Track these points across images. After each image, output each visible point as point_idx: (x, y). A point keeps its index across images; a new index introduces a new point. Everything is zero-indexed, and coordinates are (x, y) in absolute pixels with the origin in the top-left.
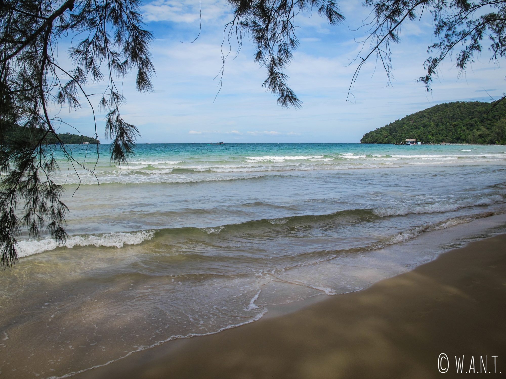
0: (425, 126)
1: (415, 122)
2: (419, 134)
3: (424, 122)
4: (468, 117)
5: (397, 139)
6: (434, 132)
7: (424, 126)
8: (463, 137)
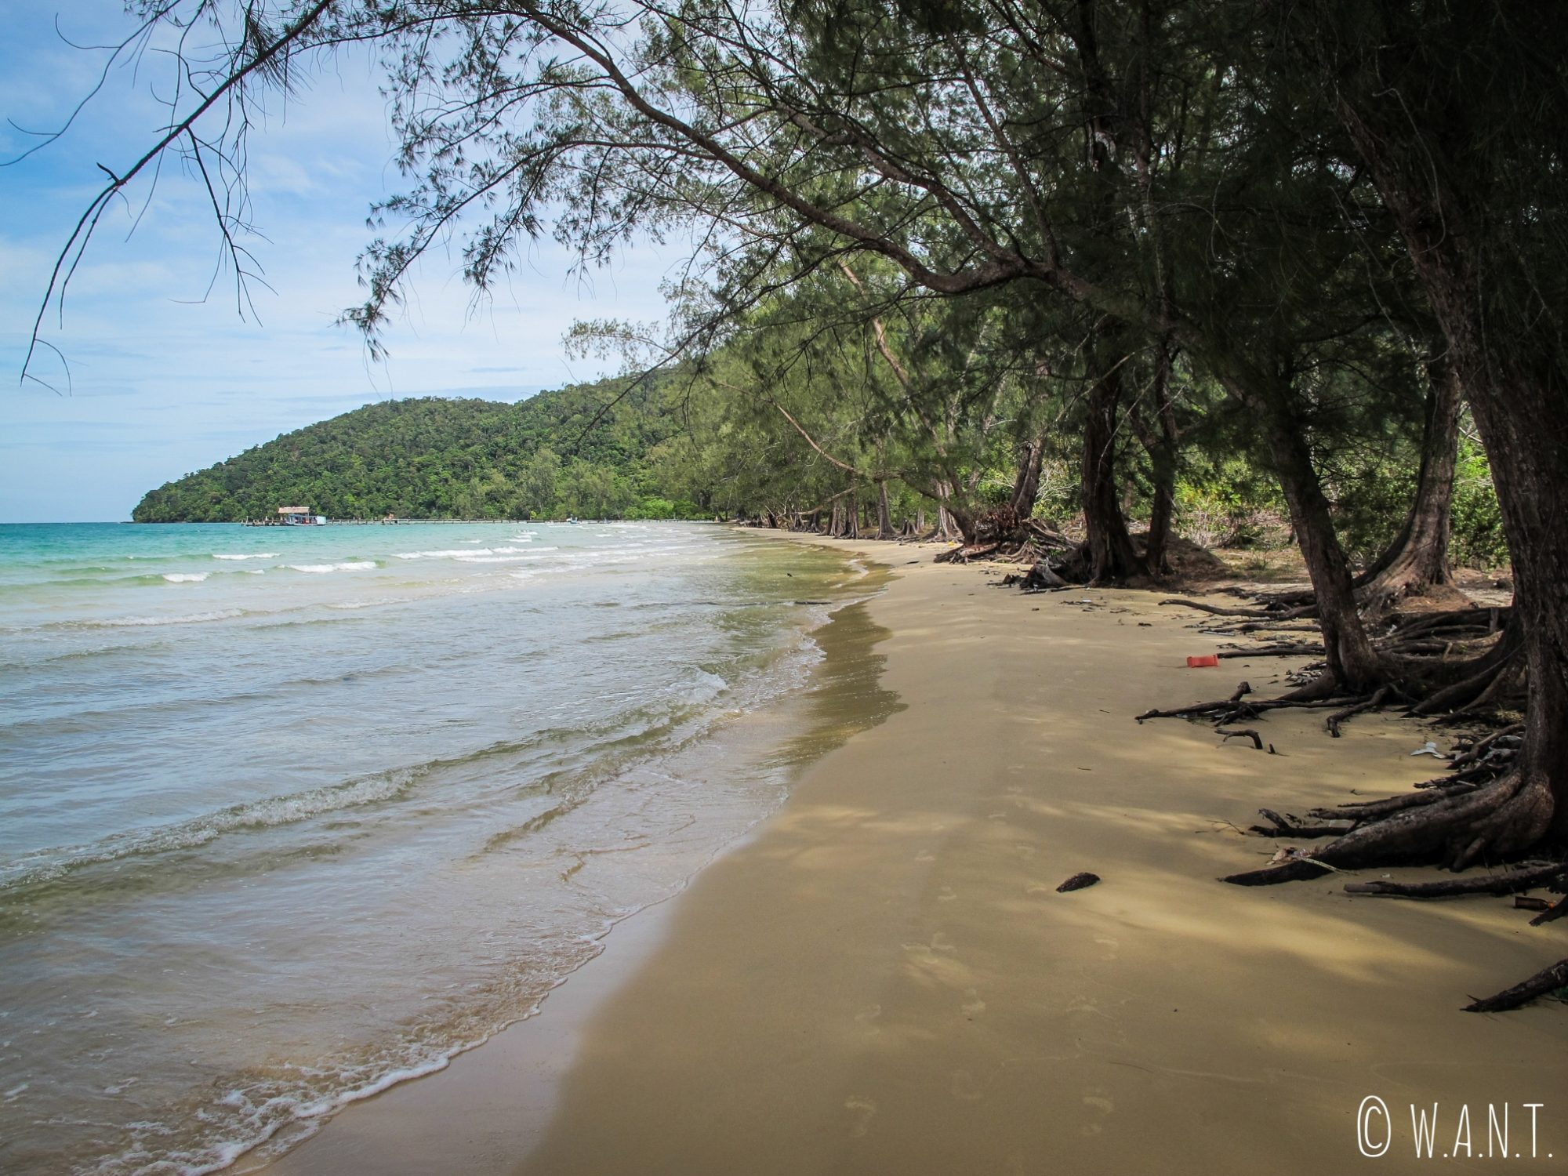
0: (334, 468)
1: (306, 454)
2: (317, 491)
3: (332, 454)
4: (457, 442)
5: (253, 506)
6: (363, 484)
7: (332, 467)
8: (443, 501)
